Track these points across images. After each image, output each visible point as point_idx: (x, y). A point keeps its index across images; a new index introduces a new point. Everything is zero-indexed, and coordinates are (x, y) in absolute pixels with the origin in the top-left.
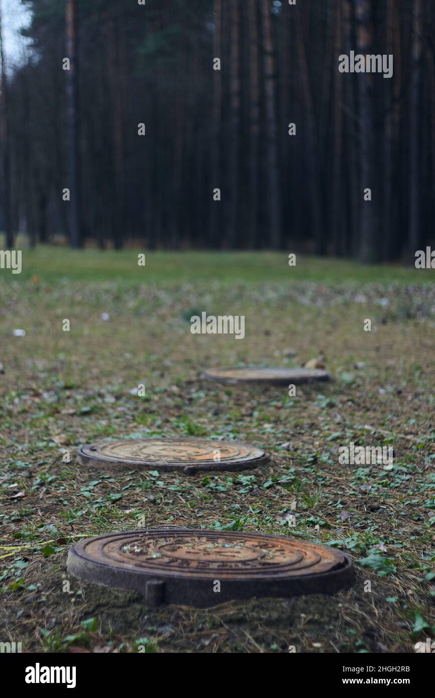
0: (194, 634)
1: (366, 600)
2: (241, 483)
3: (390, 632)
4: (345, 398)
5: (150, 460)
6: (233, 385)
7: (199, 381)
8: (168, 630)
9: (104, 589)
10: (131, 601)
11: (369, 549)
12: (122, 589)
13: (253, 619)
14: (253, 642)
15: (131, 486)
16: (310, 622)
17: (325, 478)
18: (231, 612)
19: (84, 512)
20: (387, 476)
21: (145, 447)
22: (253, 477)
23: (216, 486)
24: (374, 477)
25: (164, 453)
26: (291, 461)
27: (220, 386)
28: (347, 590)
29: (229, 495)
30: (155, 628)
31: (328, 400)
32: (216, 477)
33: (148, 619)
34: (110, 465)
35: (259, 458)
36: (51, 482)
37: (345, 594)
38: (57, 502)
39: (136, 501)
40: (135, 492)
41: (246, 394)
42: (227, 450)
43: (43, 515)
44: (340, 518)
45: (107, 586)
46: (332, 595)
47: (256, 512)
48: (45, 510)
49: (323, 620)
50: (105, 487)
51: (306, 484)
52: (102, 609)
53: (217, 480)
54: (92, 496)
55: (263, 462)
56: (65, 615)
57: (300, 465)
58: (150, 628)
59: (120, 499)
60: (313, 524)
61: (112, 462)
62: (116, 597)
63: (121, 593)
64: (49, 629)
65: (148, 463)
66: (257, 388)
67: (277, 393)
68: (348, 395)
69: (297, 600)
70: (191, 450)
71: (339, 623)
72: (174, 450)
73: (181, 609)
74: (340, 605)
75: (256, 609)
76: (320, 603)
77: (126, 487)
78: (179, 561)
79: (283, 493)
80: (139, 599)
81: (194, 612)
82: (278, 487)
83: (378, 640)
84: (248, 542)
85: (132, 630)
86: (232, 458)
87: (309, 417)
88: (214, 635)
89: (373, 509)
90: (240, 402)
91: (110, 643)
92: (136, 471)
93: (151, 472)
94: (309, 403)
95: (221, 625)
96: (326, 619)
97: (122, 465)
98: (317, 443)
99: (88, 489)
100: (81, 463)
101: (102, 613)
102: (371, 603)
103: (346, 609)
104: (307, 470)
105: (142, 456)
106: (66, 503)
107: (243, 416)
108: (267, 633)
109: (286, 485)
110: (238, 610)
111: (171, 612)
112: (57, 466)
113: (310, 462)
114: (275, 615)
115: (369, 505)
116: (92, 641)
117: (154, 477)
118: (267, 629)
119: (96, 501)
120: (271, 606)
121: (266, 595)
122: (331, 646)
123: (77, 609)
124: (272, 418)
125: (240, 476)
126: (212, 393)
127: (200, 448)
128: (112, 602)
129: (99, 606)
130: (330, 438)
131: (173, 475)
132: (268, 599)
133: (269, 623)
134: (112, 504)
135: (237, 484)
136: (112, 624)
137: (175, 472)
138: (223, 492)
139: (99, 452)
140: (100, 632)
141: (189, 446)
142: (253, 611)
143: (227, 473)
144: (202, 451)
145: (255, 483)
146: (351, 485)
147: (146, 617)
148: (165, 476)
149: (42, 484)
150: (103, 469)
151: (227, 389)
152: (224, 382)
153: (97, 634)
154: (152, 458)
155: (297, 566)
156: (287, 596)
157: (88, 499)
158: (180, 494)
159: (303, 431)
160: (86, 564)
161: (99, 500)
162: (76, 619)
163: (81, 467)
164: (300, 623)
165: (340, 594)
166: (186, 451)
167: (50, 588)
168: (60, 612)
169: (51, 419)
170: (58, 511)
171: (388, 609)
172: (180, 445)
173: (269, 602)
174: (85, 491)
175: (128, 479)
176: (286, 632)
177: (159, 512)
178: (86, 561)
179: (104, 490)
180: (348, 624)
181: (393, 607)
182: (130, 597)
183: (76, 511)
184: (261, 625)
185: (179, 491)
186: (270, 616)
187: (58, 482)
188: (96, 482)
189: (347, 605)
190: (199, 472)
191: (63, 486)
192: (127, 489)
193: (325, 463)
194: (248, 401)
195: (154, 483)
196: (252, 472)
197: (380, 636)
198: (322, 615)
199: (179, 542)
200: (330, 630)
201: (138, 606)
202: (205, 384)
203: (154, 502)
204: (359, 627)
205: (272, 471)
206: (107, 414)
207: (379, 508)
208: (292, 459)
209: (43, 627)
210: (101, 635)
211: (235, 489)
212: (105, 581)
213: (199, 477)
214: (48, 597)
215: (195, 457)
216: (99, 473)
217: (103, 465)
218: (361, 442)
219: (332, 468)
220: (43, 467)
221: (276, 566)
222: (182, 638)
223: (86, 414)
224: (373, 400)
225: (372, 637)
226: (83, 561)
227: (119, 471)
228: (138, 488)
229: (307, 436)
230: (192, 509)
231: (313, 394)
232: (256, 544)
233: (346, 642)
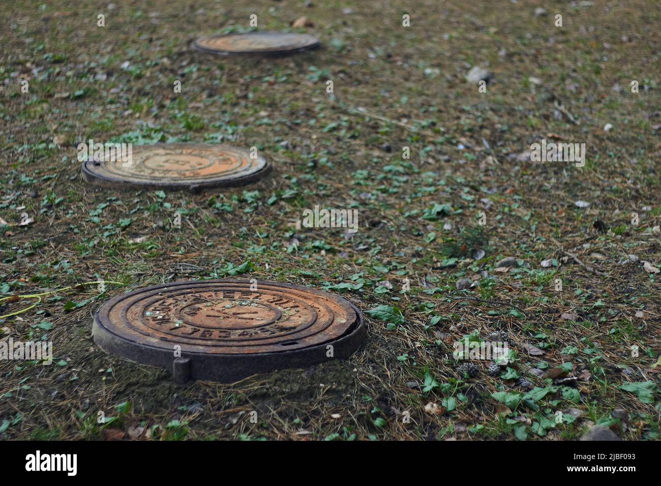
0: (221, 412)
1: (378, 361)
2: (246, 201)
3: (402, 394)
4: (337, 68)
5: (155, 178)
6: (224, 58)
7: (190, 52)
8: (197, 409)
9: (133, 366)
10: (160, 379)
11: (376, 287)
12: (149, 366)
13: (276, 393)
14: (278, 418)
15: (138, 209)
16: (329, 392)
17: (326, 186)
18: (255, 387)
19: (96, 242)
20: (385, 178)
21: (148, 158)
22: (256, 193)
23: (222, 206)
24: (373, 180)
25: (168, 166)
26: (292, 168)
27: (211, 58)
28: (361, 350)
29: (235, 215)
30: (184, 408)
31: (319, 73)
32: (222, 196)
33: (177, 397)
34: (116, 185)
35: (261, 170)
36: (59, 205)
37: (359, 356)
38: (68, 229)
39: (146, 227)
40: (144, 216)
41: (238, 68)
42: (229, 159)
43: (56, 247)
44: (344, 238)
45: (135, 362)
46: (347, 359)
47: (263, 236)
48: (58, 241)
49: (340, 388)
50: (113, 210)
51: (309, 197)
52: (133, 388)
53: (222, 199)
54: (101, 221)
55: (266, 173)
56: (98, 394)
57: (301, 171)
58: (180, 408)
59: (130, 225)
60: (319, 249)
61: (118, 182)
62: (146, 376)
63: (150, 372)
64: (84, 411)
65: (154, 182)
66: (249, 60)
67: (268, 66)
68: (340, 64)
69: (315, 369)
70: (194, 161)
71: (355, 391)
72: (177, 162)
73: (207, 386)
74: (355, 370)
75: (278, 383)
76: (337, 371)
77: (134, 211)
78: (202, 330)
79: (288, 210)
80: (167, 377)
81: (220, 387)
82: (283, 203)
83: (391, 405)
84: (263, 296)
85: (162, 409)
86: (234, 171)
87: (304, 99)
88: (241, 413)
89: (374, 224)
90: (233, 78)
91: (143, 423)
92: (143, 192)
93: (157, 193)
94: (302, 76)
95: (247, 402)
96: (343, 387)
97: (128, 185)
98: (314, 137)
99: (96, 213)
100: (86, 181)
101: (133, 391)
102: (383, 364)
103: (361, 373)
104: (308, 176)
105: (147, 172)
106: (76, 230)
107: (238, 98)
108: (289, 407)
109: (290, 200)
110: (262, 385)
111: (198, 389)
112: (63, 183)
113: (309, 167)
114: (296, 387)
115: (370, 220)
116: (126, 422)
117: (161, 198)
118: (290, 403)
119: (106, 227)
120: (291, 378)
121: (287, 367)
122: (349, 416)
123: (110, 389)
124: (267, 102)
125: (245, 192)
126: (204, 67)
127: (202, 157)
128: (141, 380)
129: (130, 385)
130: (326, 130)
131: (179, 195)
132: (288, 370)
133: (291, 396)
134: (122, 231)
135: (242, 201)
136: (143, 403)
137: (181, 192)
138: (229, 212)
139: (103, 168)
140: (132, 412)
141: (190, 154)
142: (275, 385)
143: (232, 190)
144: (206, 162)
145: (259, 199)
146: (352, 193)
147: (175, 395)
148: (171, 196)
149: (50, 207)
150: (110, 189)
151: (219, 62)
152: (215, 53)
153: (130, 415)
154: (157, 174)
155: (313, 329)
156: (306, 366)
157: (97, 226)
158: (188, 217)
159: (298, 121)
160: (113, 338)
161: (109, 227)
162: (109, 400)
163: (87, 185)
164: (319, 393)
165: (354, 356)
166: (189, 162)
167: (80, 363)
168: (93, 392)
169: (45, 106)
170: (71, 241)
171: (399, 369)
172: (181, 154)
173: (289, 374)
174: (94, 215)
175: (136, 201)
176: (307, 404)
177: (170, 242)
178: (112, 335)
179: (113, 214)
180: (363, 390)
181: (404, 366)
182: (159, 375)
183: (89, 241)
184: (283, 399)
185: (187, 215)
186: (291, 389)
187: (65, 205)
188: (104, 205)
189: (361, 369)
190: (205, 190)
191: (71, 209)
192: (135, 212)
193: (324, 166)
194: (241, 76)
195: (162, 205)
196: (255, 186)
197: (393, 400)
198: (339, 384)
199: (198, 300)
200: (348, 398)
201: (167, 385)
202: (196, 55)
203: (163, 228)
204: (374, 394)
205: (275, 183)
206: (101, 98)
207: (380, 222)
208: (293, 164)
209: (78, 409)
210: (134, 415)
211: (240, 208)
212: (132, 357)
213: (204, 196)
214: (79, 374)
215: (199, 171)
216: (106, 193)
217: (109, 184)
218: (357, 134)
219: (332, 172)
220: (48, 183)
221: (293, 331)
222: (211, 416)
223: (79, 98)
224: (364, 70)
225: (386, 401)
226: (110, 336)
227: (126, 191)
228: (146, 212)
229: (304, 127)
230: (201, 237)
231: (305, 65)
232: (271, 298)
233: (363, 410)
